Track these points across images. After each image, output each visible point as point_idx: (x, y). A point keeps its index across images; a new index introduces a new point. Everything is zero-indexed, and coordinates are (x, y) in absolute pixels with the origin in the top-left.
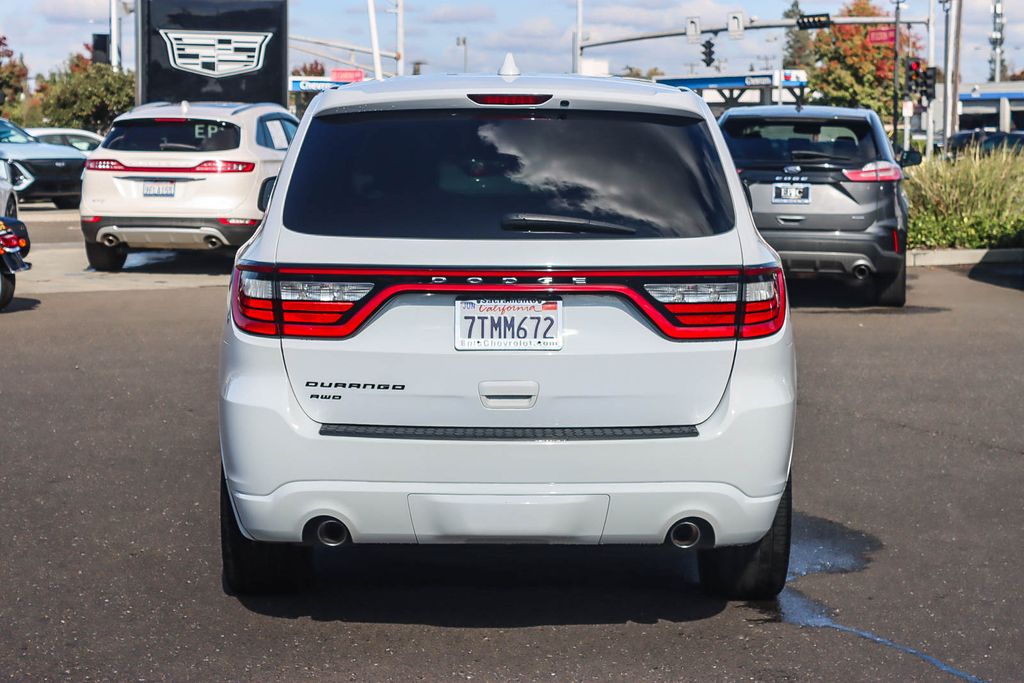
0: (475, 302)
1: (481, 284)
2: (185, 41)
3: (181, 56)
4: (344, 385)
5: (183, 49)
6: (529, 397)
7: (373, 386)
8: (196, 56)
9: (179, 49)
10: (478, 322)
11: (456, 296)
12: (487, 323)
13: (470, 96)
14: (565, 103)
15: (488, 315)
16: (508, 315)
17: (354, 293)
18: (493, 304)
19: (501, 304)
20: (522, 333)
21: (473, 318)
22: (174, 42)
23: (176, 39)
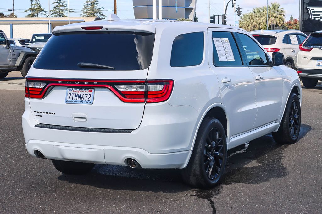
0: (71, 89)
1: (70, 84)
2: (315, 10)
3: (313, 15)
4: (42, 113)
5: (315, 13)
6: (85, 118)
7: (48, 113)
8: (319, 15)
9: (313, 13)
10: (72, 95)
11: (67, 87)
12: (74, 95)
13: (82, 27)
14: (107, 29)
15: (75, 93)
16: (80, 93)
17: (42, 86)
18: (76, 90)
19: (78, 90)
20: (82, 98)
21: (71, 94)
22: (312, 11)
23: (312, 10)
